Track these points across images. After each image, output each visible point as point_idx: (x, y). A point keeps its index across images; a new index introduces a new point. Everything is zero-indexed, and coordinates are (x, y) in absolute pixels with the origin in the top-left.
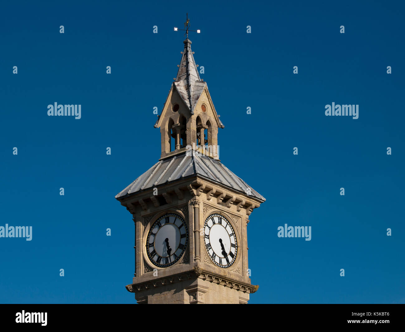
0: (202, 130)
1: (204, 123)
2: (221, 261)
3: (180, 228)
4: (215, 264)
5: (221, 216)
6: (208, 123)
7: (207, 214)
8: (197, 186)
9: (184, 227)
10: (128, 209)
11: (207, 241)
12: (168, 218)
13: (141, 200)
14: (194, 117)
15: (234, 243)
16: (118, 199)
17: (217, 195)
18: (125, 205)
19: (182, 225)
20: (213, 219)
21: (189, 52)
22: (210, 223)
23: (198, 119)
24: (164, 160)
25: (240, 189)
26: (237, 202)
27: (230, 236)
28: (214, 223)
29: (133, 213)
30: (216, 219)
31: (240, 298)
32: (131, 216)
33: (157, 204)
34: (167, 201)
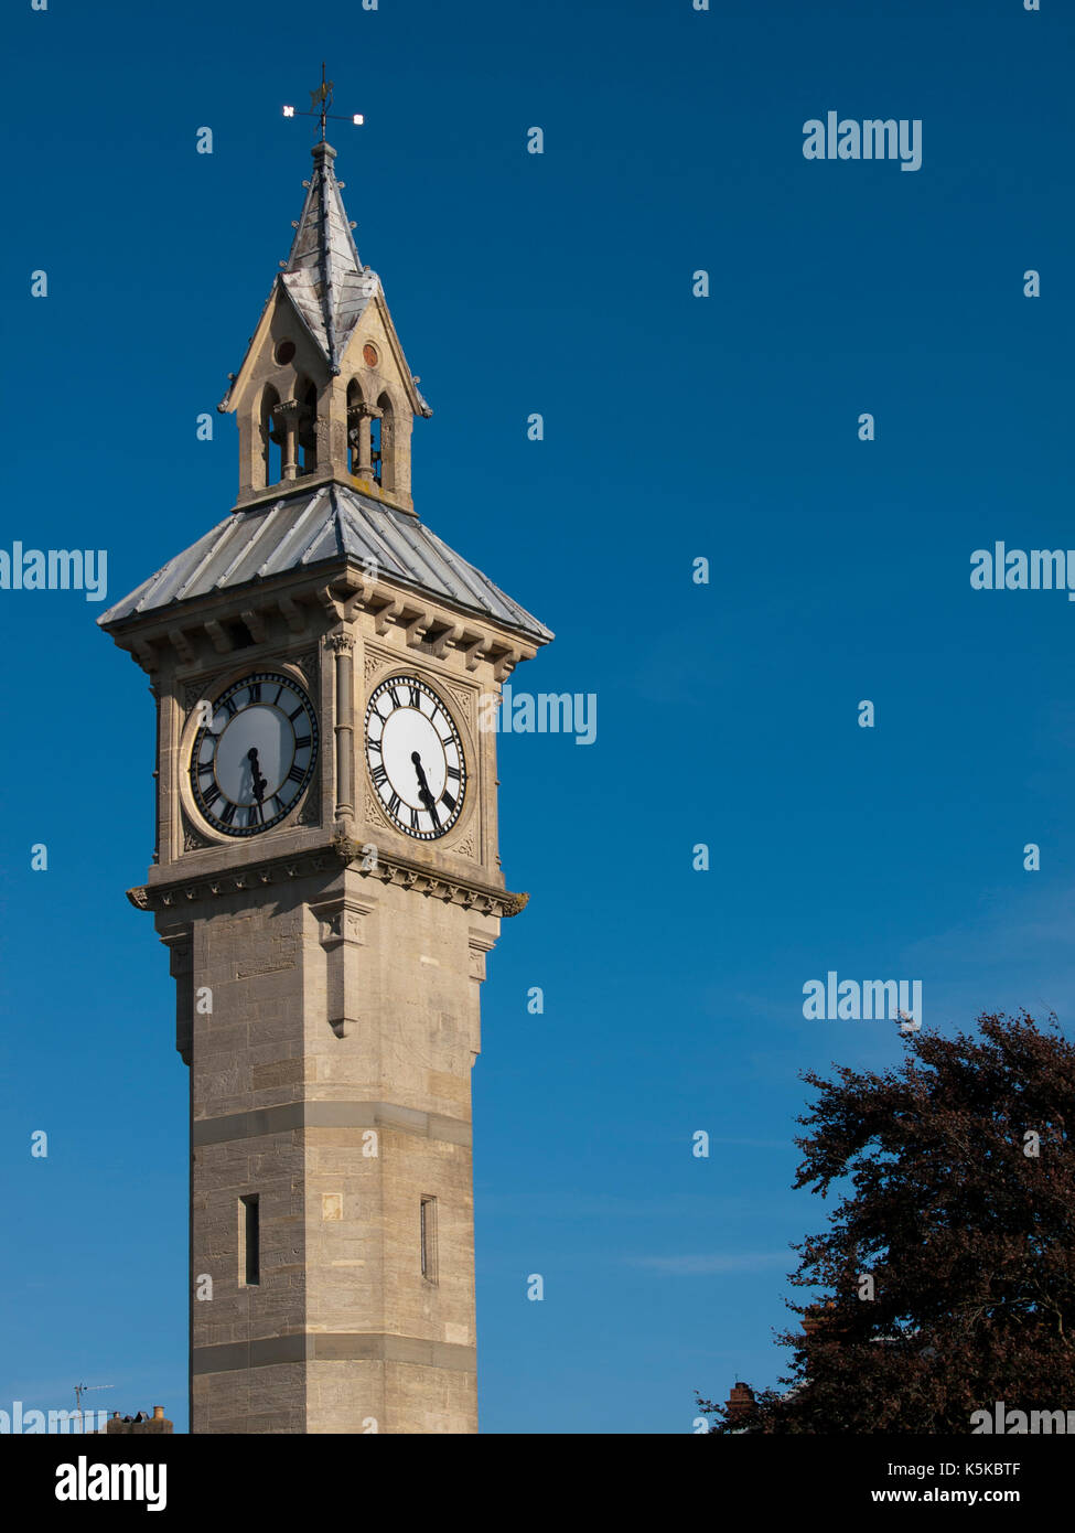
0: (365, 422)
1: (370, 400)
2: (415, 820)
3: (292, 718)
4: (398, 827)
5: (419, 683)
6: (384, 401)
7: (377, 679)
8: (348, 593)
9: (305, 715)
10: (136, 657)
11: (375, 760)
12: (258, 686)
13: (174, 633)
14: (340, 383)
15: (455, 765)
16: (105, 627)
17: (407, 619)
18: (128, 647)
19: (300, 710)
20: (392, 692)
21: (329, 184)
22: (384, 704)
23: (354, 388)
24: (248, 510)
25: (475, 604)
26: (466, 643)
27: (445, 743)
28: (397, 705)
29: (152, 672)
30: (404, 694)
31: (471, 930)
33: (223, 642)
34: (255, 635)
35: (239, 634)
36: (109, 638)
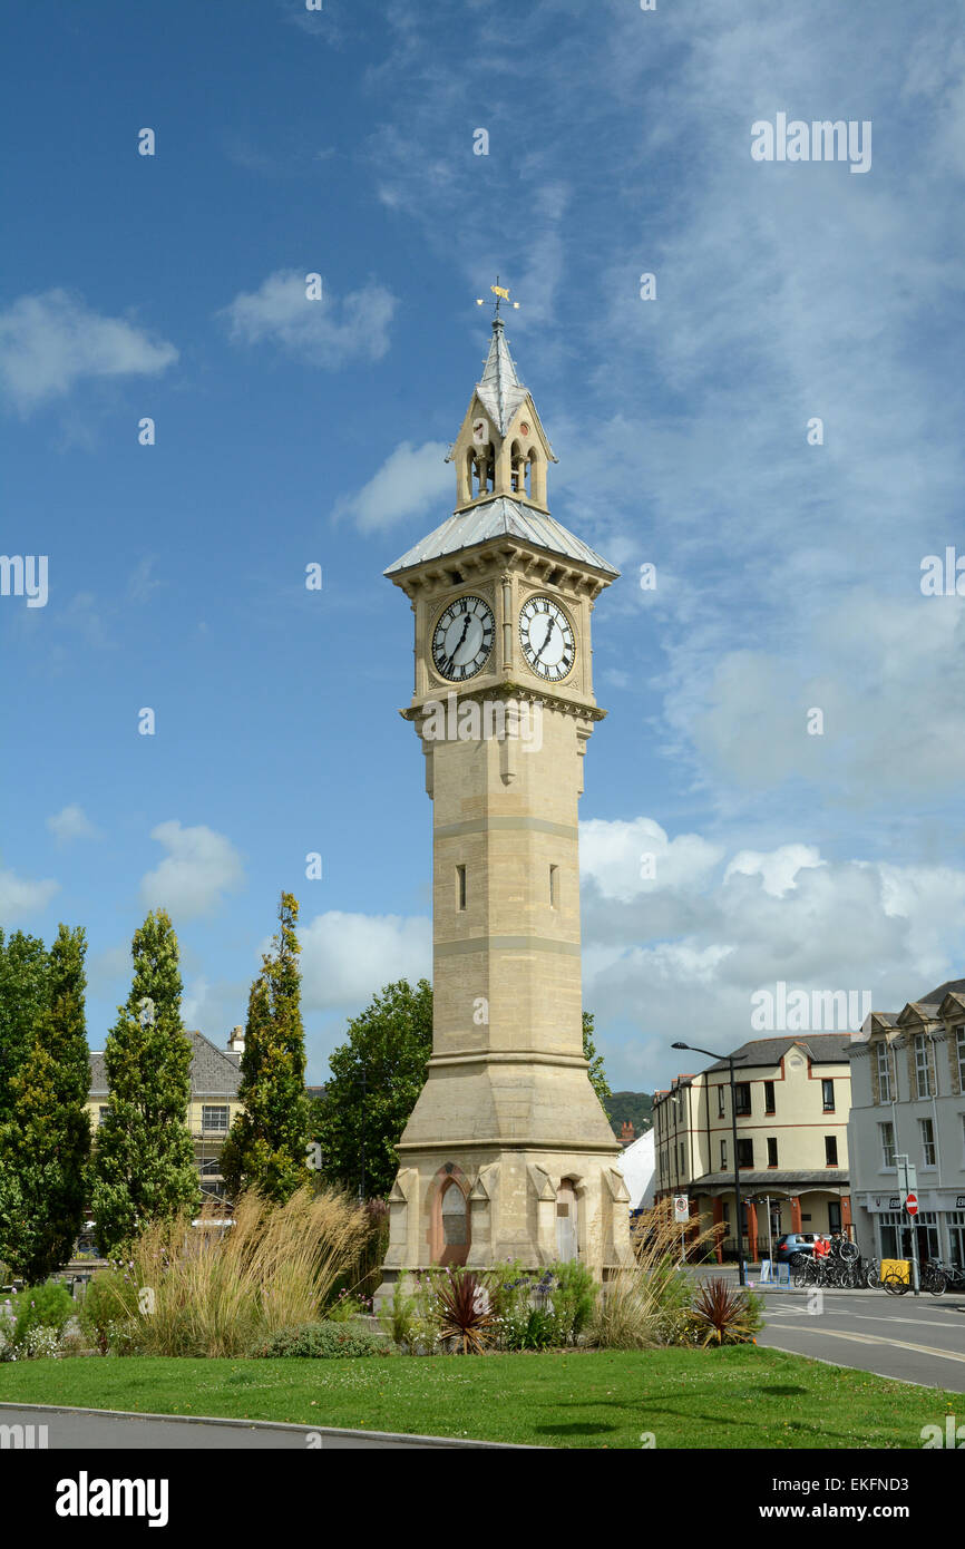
0: (522, 466)
1: (524, 452)
2: (547, 671)
3: (482, 620)
4: (540, 676)
5: (549, 597)
6: (531, 453)
7: (523, 601)
8: (509, 554)
9: (488, 618)
10: (404, 590)
11: (525, 640)
12: (465, 603)
13: (422, 577)
14: (507, 445)
15: (569, 642)
16: (389, 575)
17: (541, 567)
18: (399, 585)
19: (485, 616)
20: (534, 605)
21: (501, 341)
22: (530, 611)
23: (515, 447)
24: (461, 512)
25: (579, 558)
26: (574, 579)
27: (564, 631)
28: (537, 611)
29: (412, 598)
30: (540, 606)
31: (578, 728)
32: (409, 602)
33: (447, 581)
34: (463, 577)
35: (456, 578)
36: (390, 581)
